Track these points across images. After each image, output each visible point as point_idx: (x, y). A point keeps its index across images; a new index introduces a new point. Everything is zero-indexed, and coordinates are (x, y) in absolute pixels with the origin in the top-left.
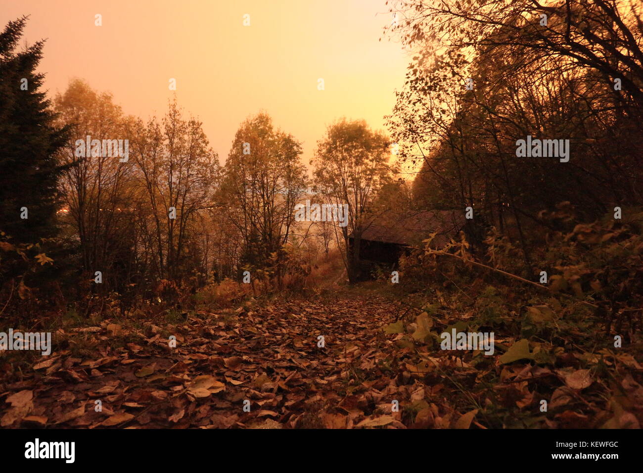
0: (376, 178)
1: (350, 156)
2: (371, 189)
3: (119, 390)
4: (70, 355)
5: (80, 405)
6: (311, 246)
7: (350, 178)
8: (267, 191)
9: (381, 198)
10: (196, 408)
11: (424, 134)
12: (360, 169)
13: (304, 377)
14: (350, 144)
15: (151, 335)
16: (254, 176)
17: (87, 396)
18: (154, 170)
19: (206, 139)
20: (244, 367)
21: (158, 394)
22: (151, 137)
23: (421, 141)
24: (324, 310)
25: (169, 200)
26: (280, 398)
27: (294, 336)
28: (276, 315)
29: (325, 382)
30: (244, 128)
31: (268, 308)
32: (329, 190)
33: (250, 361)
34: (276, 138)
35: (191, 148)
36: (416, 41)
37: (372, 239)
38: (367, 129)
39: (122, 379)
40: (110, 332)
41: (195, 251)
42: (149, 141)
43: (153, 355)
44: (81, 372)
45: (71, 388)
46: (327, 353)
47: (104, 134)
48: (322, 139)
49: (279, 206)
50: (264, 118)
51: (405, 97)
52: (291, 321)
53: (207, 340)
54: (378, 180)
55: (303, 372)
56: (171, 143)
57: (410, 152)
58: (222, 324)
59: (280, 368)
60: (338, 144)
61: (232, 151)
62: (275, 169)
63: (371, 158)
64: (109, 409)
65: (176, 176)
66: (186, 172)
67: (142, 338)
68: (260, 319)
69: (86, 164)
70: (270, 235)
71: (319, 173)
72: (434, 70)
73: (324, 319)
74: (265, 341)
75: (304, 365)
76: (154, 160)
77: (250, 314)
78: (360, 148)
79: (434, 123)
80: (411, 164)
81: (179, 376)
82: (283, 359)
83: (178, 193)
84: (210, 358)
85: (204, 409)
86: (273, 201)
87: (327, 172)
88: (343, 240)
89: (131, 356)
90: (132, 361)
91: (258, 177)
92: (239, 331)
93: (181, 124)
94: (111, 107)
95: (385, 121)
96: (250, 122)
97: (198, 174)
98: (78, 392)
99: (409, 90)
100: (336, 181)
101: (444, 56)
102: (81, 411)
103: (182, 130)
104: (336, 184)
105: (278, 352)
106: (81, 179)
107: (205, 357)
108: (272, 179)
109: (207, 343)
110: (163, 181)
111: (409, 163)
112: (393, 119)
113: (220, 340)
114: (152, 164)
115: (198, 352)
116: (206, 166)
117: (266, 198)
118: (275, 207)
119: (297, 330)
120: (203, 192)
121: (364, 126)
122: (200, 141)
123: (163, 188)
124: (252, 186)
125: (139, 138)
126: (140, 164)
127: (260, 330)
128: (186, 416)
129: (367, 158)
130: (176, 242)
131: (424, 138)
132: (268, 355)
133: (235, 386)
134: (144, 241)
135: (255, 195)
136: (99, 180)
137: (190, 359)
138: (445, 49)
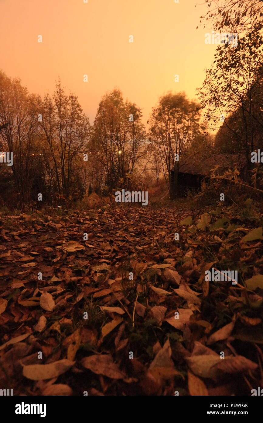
0: (190, 132)
1: (174, 117)
2: (186, 140)
3: (28, 246)
4: (3, 229)
5: (8, 251)
6: (148, 176)
7: (173, 132)
8: (120, 141)
9: (193, 146)
10: (67, 256)
11: (223, 101)
12: (180, 126)
13: (130, 245)
14: (174, 109)
15: (47, 221)
16: (112, 132)
17: (12, 247)
18: (51, 129)
19: (81, 108)
20: (97, 239)
21: (48, 249)
22: (46, 107)
23: (221, 106)
24: (151, 212)
25: (61, 148)
26: (113, 255)
27: (129, 225)
28: (121, 214)
29: (141, 248)
30: (104, 100)
31: (116, 210)
32: (159, 140)
33: (101, 236)
34: (126, 106)
35: (71, 114)
36: (224, 27)
37: (187, 172)
38: (186, 98)
39: (31, 241)
40: (25, 218)
41: (78, 179)
42: (46, 110)
43: (48, 231)
44: (9, 237)
45: (4, 244)
46: (146, 234)
47: (19, 107)
48: (155, 106)
49: (127, 150)
50: (117, 92)
51: (213, 73)
52: (129, 217)
53: (78, 225)
54: (192, 134)
55: (130, 243)
56: (60, 111)
57: (213, 113)
58: (88, 217)
59: (117, 240)
60: (166, 109)
61: (97, 115)
62: (125, 127)
63: (187, 118)
64: (22, 254)
65: (64, 133)
66: (70, 130)
67: (42, 222)
68: (111, 216)
69: (11, 126)
70: (122, 169)
71: (153, 129)
72: (236, 50)
73: (150, 217)
74: (112, 227)
75: (131, 239)
76: (50, 122)
77: (105, 213)
78: (181, 112)
79: (232, 92)
80: (213, 123)
81: (60, 241)
82: (120, 236)
83: (66, 144)
84: (79, 233)
85: (72, 257)
86: (124, 148)
87: (158, 128)
88: (167, 173)
89: (36, 231)
90: (36, 233)
91: (115, 132)
92: (98, 221)
93: (64, 98)
94: (21, 88)
95: (197, 92)
96: (108, 96)
97: (77, 131)
98: (8, 246)
99: (216, 68)
100: (164, 134)
101: (246, 38)
102: (9, 254)
103: (65, 102)
104: (164, 136)
105: (117, 233)
106: (9, 135)
107: (76, 233)
108: (123, 134)
109: (78, 226)
110: (56, 136)
111: (211, 121)
112: (203, 91)
113: (86, 225)
114: (49, 126)
115: (72, 231)
116: (82, 125)
117: (120, 146)
118: (125, 152)
119: (132, 222)
120: (81, 143)
121: (184, 96)
122: (77, 109)
123: (56, 141)
124: (110, 138)
125: (40, 109)
126: (42, 125)
127: (110, 221)
128: (60, 260)
129: (185, 119)
130: (66, 173)
131: (223, 103)
132: (112, 234)
133: (90, 248)
134: (48, 173)
135: (112, 144)
136: (19, 136)
137: (68, 234)
138: (246, 31)
